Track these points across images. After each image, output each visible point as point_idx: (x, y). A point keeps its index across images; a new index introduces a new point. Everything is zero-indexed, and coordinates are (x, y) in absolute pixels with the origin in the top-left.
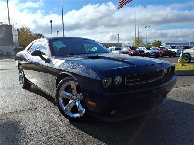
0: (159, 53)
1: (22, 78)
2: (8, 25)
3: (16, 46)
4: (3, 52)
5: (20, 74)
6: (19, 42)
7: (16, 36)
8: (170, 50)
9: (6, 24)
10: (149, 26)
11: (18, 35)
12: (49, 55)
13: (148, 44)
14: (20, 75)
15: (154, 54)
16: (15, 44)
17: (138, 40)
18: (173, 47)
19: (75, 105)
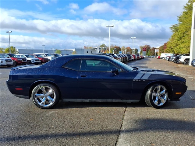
10: (11, 32)
15: (35, 61)
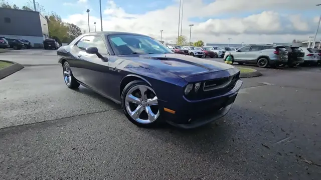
0: (202, 53)
1: (68, 77)
2: (34, 11)
3: (46, 37)
4: (30, 43)
5: (65, 72)
6: (49, 33)
7: (45, 25)
8: (212, 51)
9: (31, 9)
11: (47, 24)
12: (108, 53)
13: (191, 44)
14: (66, 74)
15: (197, 54)
16: (45, 35)
17: (181, 39)
18: (216, 49)
19: (144, 111)
